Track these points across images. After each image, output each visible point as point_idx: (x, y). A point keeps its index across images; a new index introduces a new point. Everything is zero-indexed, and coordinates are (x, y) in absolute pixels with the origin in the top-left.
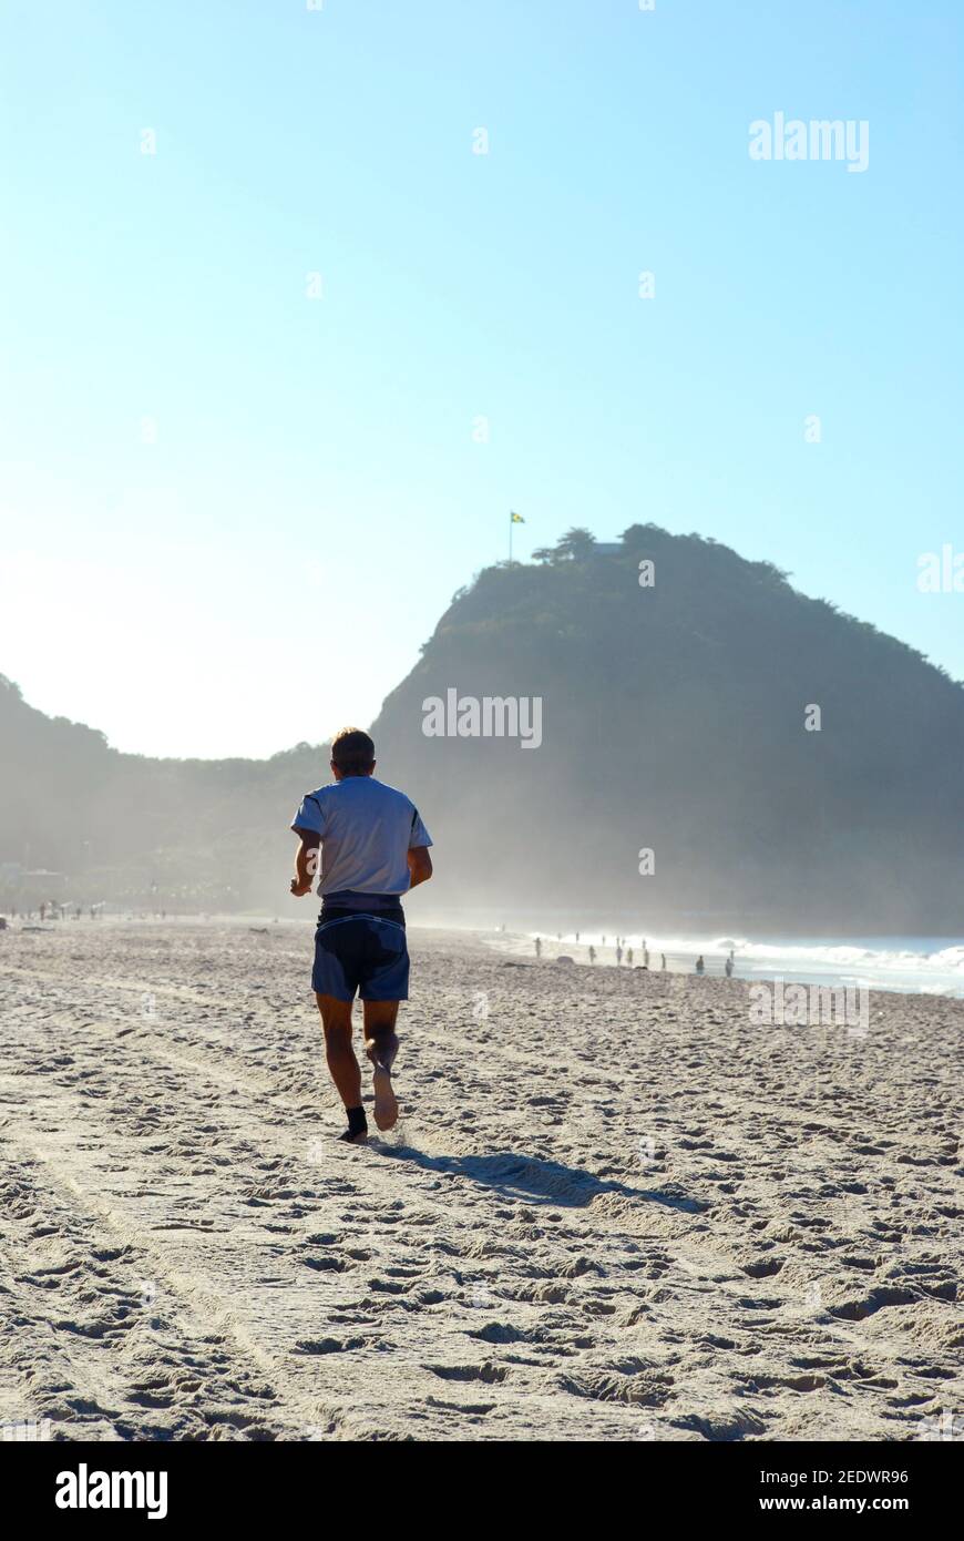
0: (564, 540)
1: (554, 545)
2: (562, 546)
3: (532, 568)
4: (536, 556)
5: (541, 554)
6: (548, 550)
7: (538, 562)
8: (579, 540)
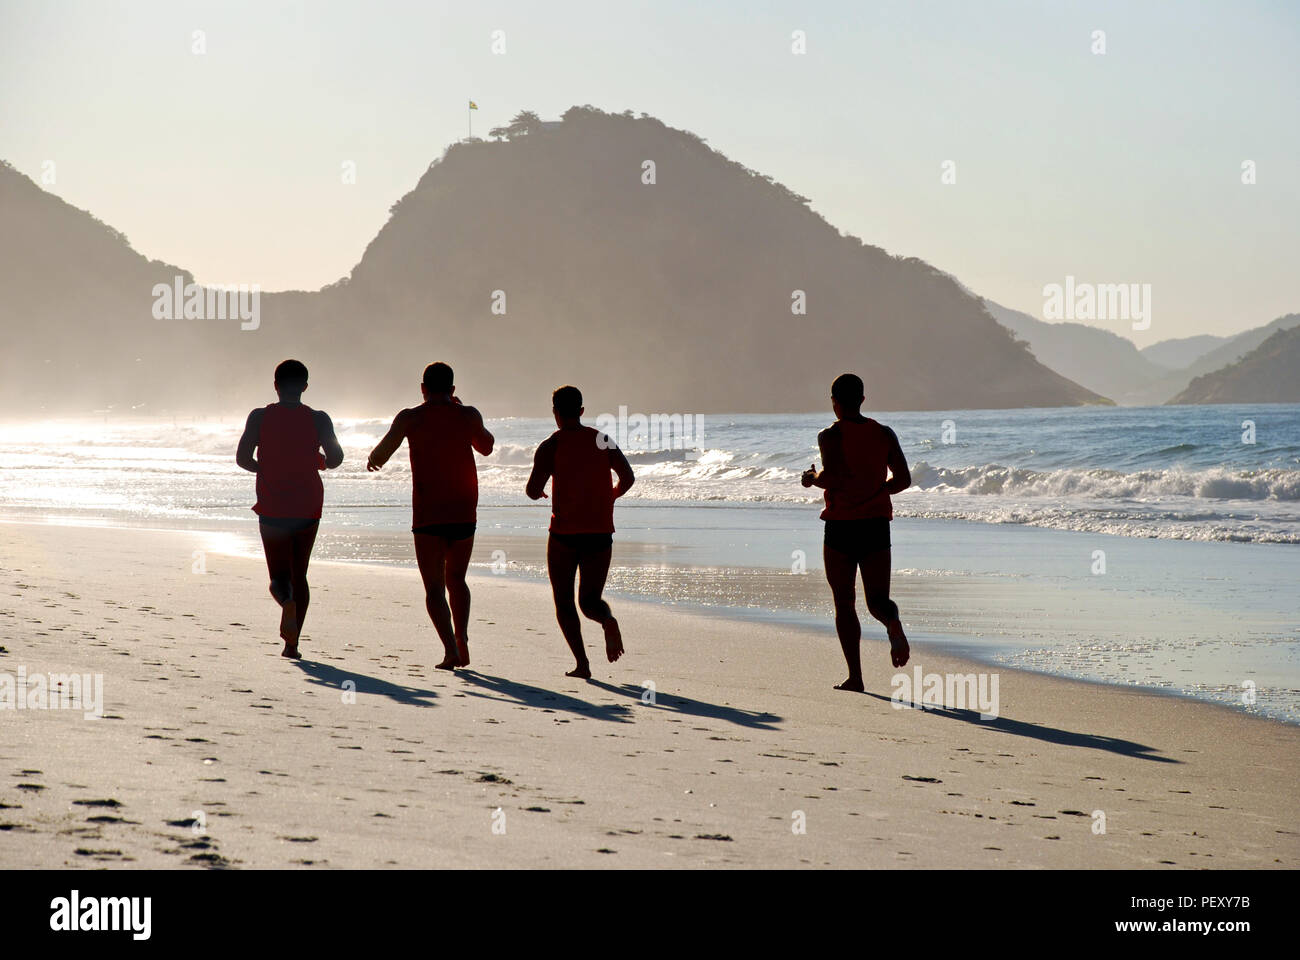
0: (516, 120)
1: (507, 124)
2: (513, 126)
3: (488, 145)
4: (493, 133)
5: (497, 132)
6: (501, 129)
7: (492, 139)
8: (527, 120)
